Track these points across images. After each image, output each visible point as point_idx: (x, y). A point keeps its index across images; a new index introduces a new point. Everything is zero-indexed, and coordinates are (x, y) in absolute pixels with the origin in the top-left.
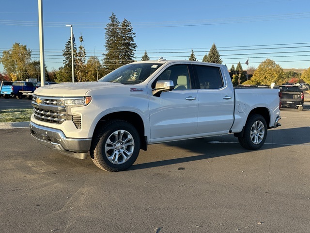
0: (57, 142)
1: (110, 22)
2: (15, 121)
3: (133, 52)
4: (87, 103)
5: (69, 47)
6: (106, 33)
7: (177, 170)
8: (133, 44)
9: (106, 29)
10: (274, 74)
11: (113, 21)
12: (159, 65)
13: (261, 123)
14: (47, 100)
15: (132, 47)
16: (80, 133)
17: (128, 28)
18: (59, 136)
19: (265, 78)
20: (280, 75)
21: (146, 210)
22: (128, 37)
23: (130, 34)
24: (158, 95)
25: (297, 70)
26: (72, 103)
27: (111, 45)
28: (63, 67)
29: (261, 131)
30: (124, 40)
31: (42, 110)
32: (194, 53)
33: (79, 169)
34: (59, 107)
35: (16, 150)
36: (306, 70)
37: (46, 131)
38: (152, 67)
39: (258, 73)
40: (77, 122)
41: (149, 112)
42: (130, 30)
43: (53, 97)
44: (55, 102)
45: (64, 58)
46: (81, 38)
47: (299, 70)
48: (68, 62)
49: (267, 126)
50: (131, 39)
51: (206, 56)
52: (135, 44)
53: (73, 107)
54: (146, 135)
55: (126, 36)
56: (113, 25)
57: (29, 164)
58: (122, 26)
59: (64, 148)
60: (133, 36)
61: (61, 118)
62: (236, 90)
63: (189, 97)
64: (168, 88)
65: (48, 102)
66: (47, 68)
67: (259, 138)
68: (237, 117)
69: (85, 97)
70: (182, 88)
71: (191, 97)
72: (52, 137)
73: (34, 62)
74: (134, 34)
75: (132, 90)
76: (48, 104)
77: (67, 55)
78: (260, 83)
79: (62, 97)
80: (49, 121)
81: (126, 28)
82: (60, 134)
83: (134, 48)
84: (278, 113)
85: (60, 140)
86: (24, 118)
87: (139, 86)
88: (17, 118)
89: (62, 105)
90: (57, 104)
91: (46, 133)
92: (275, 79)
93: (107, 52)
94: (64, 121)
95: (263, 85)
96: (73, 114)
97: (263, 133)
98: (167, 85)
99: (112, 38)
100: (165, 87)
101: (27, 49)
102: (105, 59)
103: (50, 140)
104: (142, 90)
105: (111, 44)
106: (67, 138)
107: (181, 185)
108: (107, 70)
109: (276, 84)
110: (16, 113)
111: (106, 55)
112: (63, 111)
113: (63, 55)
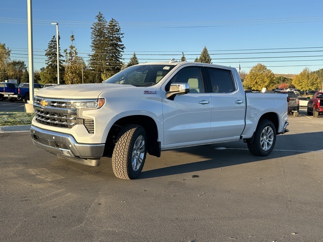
0: (66, 147)
1: (97, 21)
2: (4, 125)
3: (121, 53)
4: (101, 106)
5: (51, 47)
6: (92, 33)
7: (192, 178)
8: (121, 45)
9: (93, 28)
10: (266, 79)
11: (99, 20)
12: (172, 67)
13: (270, 129)
14: (54, 102)
15: (120, 48)
16: (93, 138)
17: (116, 27)
18: (69, 141)
19: (256, 83)
20: (271, 80)
21: (172, 220)
22: (115, 37)
23: (118, 34)
24: (172, 98)
25: (287, 75)
26: (84, 105)
27: (97, 46)
28: (45, 67)
29: (270, 137)
30: (112, 40)
31: (47, 113)
32: (185, 56)
33: (88, 177)
34: (69, 110)
35: (13, 156)
36: (297, 76)
37: (54, 136)
38: (164, 68)
39: (249, 78)
40: (89, 126)
41: (163, 116)
42: (118, 30)
43: (61, 99)
44: (64, 105)
45: (46, 58)
46: (73, 36)
47: (289, 75)
48: (50, 63)
49: (276, 132)
50: (119, 39)
51: (197, 59)
52: (123, 45)
53: (84, 109)
54: (159, 140)
55: (114, 36)
56: (99, 24)
57: (32, 171)
58: (110, 26)
59: (74, 155)
60: (121, 36)
61: (70, 121)
62: (247, 94)
63: (202, 101)
64: (184, 91)
65: (55, 104)
66: (27, 69)
67: (268, 144)
68: (248, 122)
69: (98, 99)
70: (194, 91)
71: (205, 101)
72: (60, 143)
73: (14, 62)
74: (122, 34)
75: (146, 92)
76: (55, 106)
77: (49, 55)
78: (251, 88)
79: (72, 99)
80: (56, 125)
81: (114, 28)
82: (70, 139)
83: (122, 49)
84: (286, 119)
85: (70, 146)
86: (14, 122)
87: (153, 89)
88: (6, 122)
89: (72, 108)
90: (65, 107)
91: (54, 138)
92: (266, 84)
93: (93, 53)
94: (74, 125)
95: (254, 90)
96: (84, 118)
97: (272, 139)
98: (182, 87)
99: (98, 38)
100: (180, 90)
101: (6, 48)
102: (91, 60)
103: (58, 146)
104: (155, 93)
105: (97, 44)
106: (77, 143)
107: (200, 193)
108: (93, 71)
109: (267, 89)
110: (4, 116)
111: (92, 56)
112: (73, 114)
113: (46, 55)
